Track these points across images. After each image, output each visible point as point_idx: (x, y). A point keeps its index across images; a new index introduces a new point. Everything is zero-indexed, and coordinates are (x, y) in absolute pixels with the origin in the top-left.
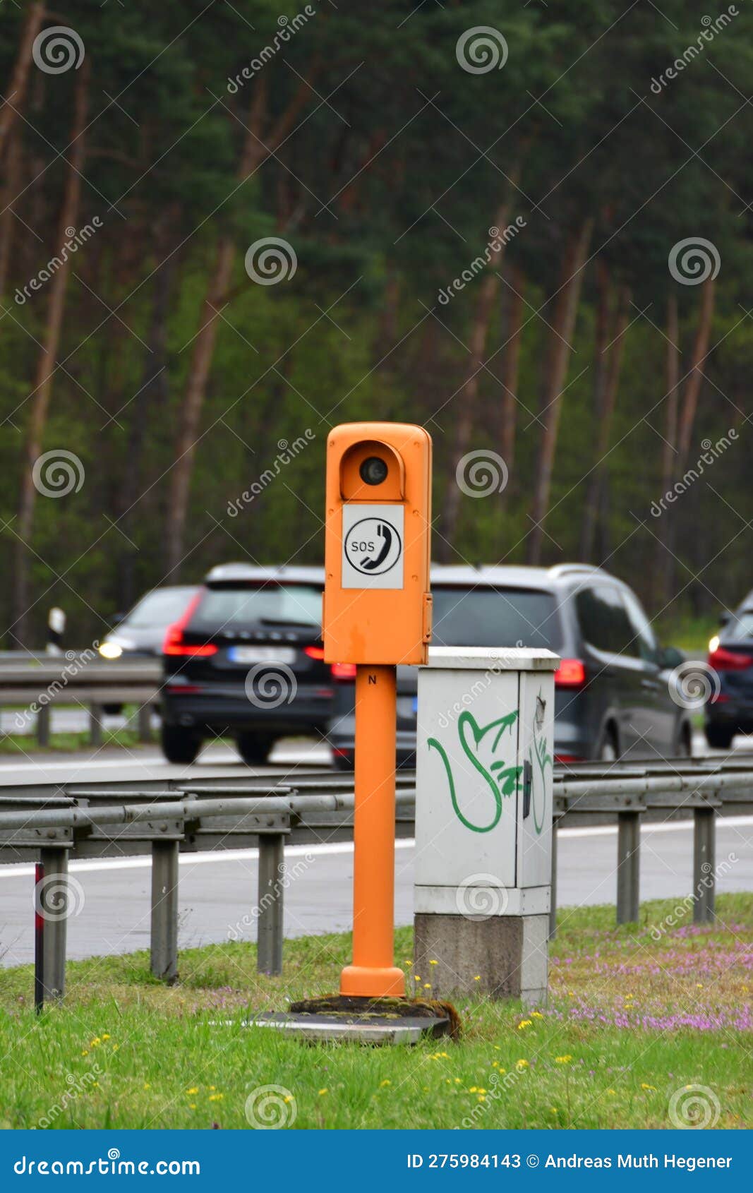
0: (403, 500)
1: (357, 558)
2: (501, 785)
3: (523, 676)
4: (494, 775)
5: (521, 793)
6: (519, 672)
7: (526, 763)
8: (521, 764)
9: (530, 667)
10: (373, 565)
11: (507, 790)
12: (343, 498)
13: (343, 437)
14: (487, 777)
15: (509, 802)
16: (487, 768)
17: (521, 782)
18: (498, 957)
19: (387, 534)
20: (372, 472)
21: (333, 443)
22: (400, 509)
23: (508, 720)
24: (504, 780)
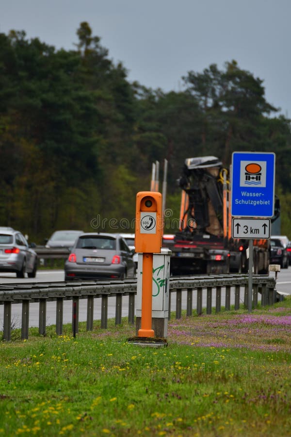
0: (156, 211)
1: (144, 226)
2: (159, 284)
3: (166, 256)
4: (158, 281)
5: (165, 286)
6: (165, 255)
7: (166, 278)
8: (165, 279)
9: (167, 254)
10: (148, 227)
11: (161, 285)
12: (141, 211)
13: (141, 195)
14: (156, 282)
15: (161, 289)
16: (156, 280)
17: (165, 283)
18: (158, 329)
19: (152, 220)
20: (149, 204)
21: (138, 196)
22: (155, 213)
23: (161, 267)
24: (160, 283)
